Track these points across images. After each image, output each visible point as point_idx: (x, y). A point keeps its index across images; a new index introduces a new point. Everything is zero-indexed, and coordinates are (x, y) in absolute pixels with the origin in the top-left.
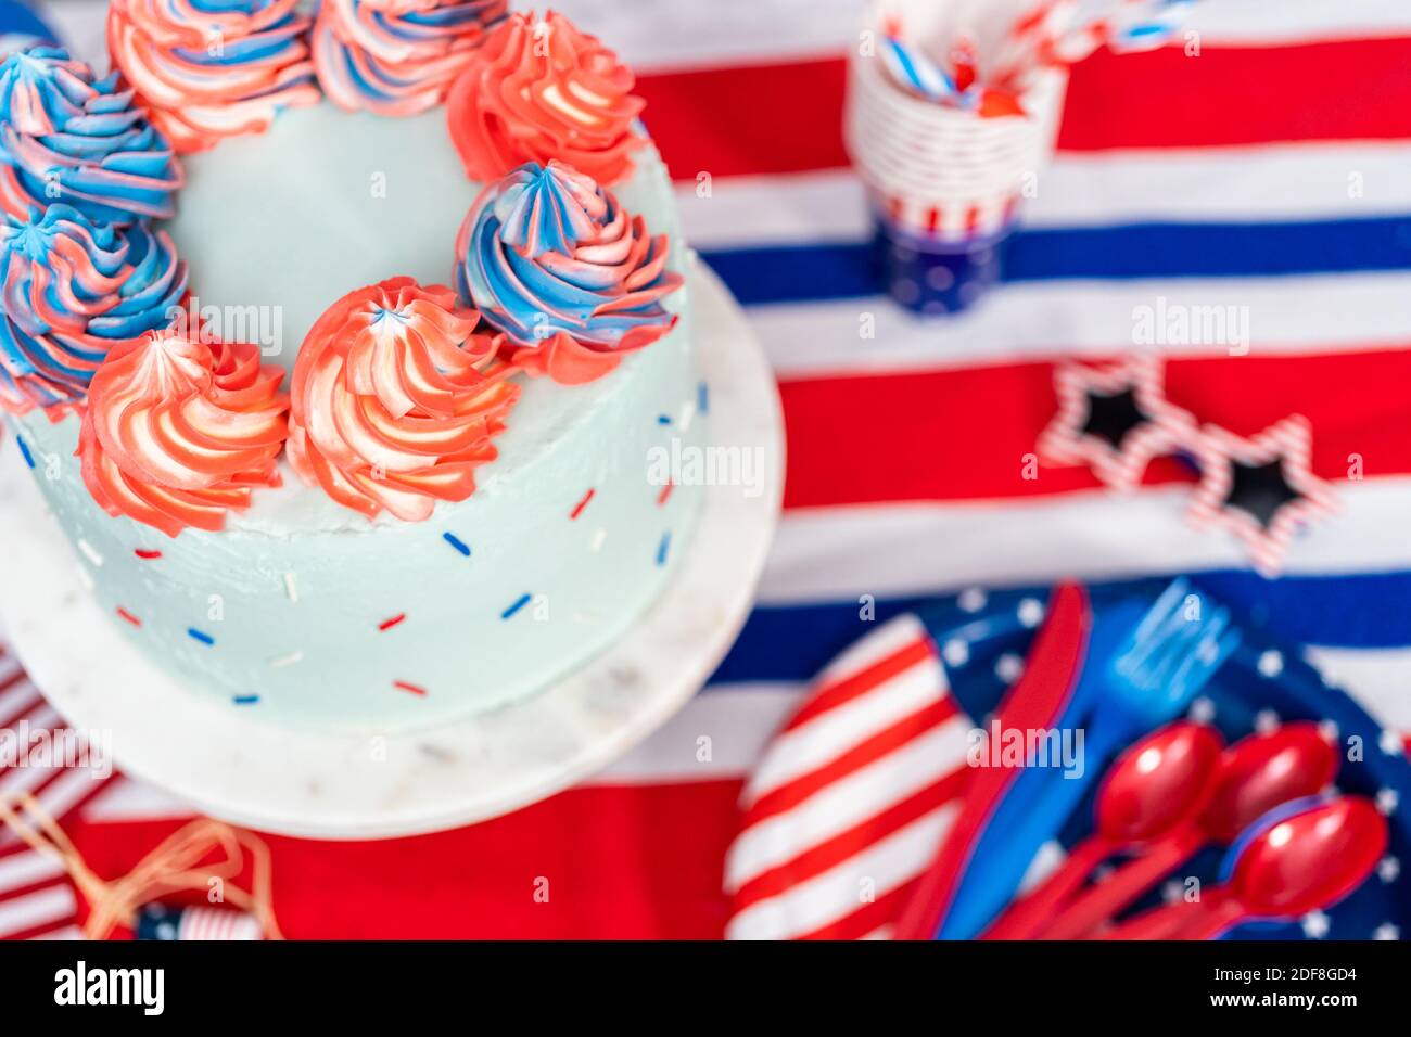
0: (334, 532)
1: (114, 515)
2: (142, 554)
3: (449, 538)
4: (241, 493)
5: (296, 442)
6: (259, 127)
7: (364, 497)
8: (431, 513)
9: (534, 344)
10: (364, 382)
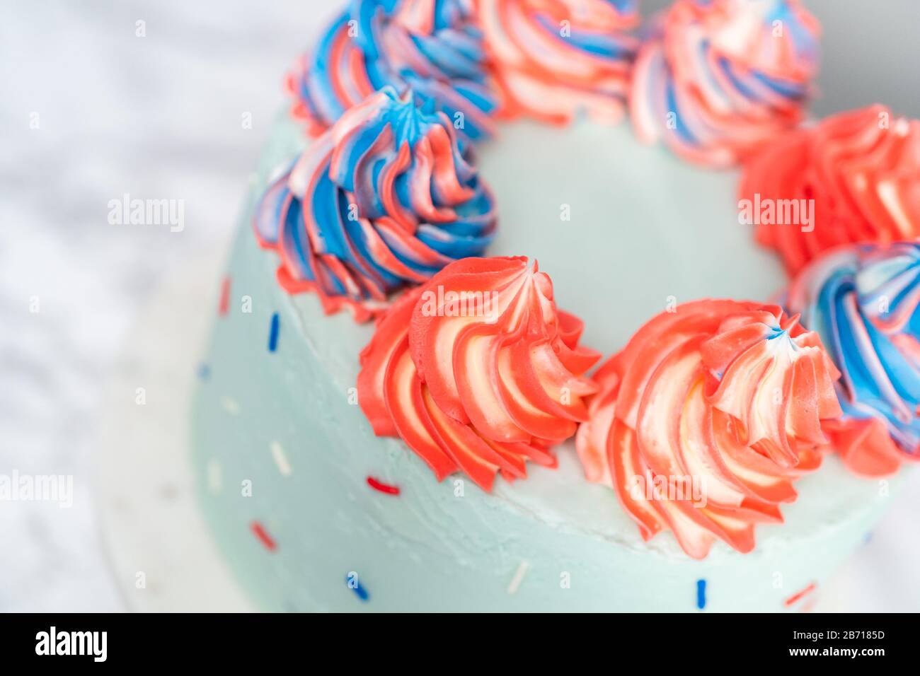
0: (607, 538)
1: (380, 433)
2: (373, 483)
3: (702, 584)
4: (522, 460)
6: (559, 120)
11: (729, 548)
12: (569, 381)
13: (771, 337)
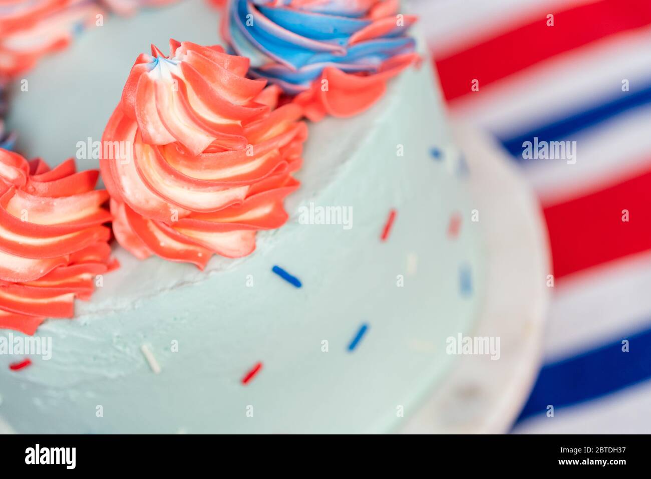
0: (172, 288)
2: (15, 367)
3: (278, 271)
4: (84, 279)
5: (121, 224)
6: (61, 44)
7: (191, 248)
8: (254, 248)
9: (306, 86)
10: (156, 129)
11: (272, 231)
12: (55, 204)
13: (152, 69)
